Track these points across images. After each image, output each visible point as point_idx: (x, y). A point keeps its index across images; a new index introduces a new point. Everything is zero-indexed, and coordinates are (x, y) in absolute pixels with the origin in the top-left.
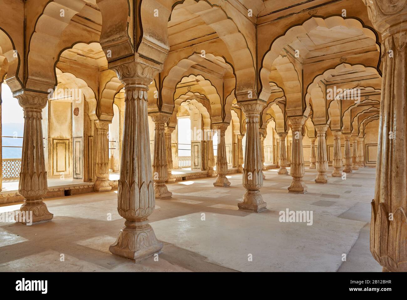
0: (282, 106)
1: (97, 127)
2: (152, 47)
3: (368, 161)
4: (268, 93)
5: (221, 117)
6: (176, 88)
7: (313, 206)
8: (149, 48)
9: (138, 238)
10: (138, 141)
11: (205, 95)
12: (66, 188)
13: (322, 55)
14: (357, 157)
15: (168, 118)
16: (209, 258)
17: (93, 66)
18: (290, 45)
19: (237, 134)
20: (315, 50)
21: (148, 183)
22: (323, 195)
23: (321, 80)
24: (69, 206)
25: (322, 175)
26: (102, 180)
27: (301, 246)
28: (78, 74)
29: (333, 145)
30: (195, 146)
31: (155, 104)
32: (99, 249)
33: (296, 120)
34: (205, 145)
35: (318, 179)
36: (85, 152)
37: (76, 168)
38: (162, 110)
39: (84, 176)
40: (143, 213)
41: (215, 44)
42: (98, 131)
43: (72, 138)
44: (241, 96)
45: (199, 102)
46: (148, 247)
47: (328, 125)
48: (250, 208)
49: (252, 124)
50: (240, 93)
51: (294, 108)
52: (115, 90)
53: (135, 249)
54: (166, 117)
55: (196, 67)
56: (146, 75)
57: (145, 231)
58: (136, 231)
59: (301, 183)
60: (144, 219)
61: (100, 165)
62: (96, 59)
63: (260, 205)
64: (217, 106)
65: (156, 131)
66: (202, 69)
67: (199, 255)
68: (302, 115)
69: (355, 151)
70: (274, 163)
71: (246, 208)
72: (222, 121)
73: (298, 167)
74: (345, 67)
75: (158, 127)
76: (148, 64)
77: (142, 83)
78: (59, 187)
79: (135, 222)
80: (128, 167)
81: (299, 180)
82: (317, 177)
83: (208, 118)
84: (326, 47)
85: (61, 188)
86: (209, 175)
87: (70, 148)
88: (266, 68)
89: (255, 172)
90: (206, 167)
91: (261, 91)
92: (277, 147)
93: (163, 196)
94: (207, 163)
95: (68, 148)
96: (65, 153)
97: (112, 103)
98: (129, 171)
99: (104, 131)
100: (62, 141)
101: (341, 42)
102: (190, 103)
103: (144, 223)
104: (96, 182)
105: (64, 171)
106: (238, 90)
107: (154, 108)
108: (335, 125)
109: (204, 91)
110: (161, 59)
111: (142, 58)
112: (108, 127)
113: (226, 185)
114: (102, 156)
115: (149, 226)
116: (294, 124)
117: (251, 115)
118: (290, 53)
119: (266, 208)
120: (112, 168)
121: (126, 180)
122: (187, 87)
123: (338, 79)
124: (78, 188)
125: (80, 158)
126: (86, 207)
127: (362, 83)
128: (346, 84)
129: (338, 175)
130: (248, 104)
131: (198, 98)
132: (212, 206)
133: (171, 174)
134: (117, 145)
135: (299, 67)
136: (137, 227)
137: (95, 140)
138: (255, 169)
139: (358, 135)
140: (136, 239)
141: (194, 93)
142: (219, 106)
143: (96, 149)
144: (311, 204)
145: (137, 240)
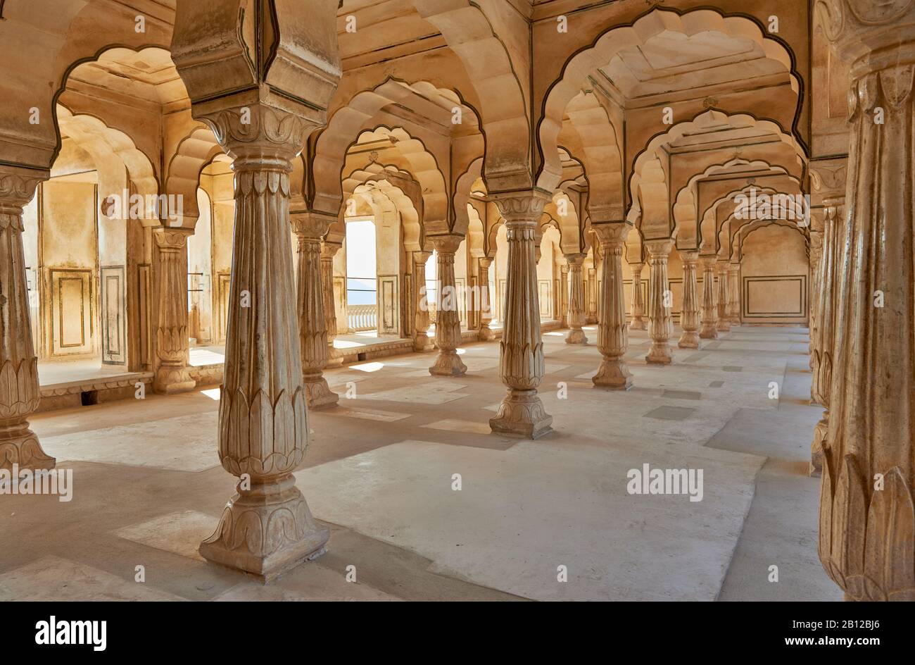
0: (576, 196)
1: (160, 242)
2: (301, 69)
3: (748, 313)
4: (556, 174)
5: (445, 220)
6: (346, 154)
7: (649, 419)
8: (295, 73)
9: (271, 522)
10: (268, 293)
11: (408, 172)
12: (84, 386)
13: (666, 91)
14: (726, 306)
15: (328, 224)
16: (438, 562)
17: (149, 100)
18: (602, 68)
19: (478, 256)
20: (652, 79)
21: (293, 393)
22: (667, 393)
23: (662, 146)
24: (94, 432)
25: (659, 346)
26: (172, 366)
27: (637, 523)
28: (111, 118)
29: (681, 279)
30: (386, 284)
31: (299, 193)
32: (174, 547)
33: (611, 231)
34: (409, 280)
35: (653, 355)
36: (132, 301)
37: (108, 340)
38: (315, 208)
39: (130, 357)
40: (282, 464)
41: (436, 60)
42: (160, 252)
43: (97, 266)
44: (497, 180)
45: (394, 186)
46: (294, 542)
47: (673, 239)
48: (516, 430)
49: (521, 243)
50: (495, 173)
51: (605, 204)
52: (202, 158)
53: (264, 551)
54: (323, 223)
55: (390, 108)
56: (287, 135)
57: (286, 505)
58: (265, 505)
59: (620, 367)
60: (285, 476)
61: (167, 332)
62: (154, 84)
63: (538, 421)
64: (436, 197)
65: (300, 255)
66: (405, 115)
67: (413, 553)
68: (623, 221)
69: (722, 291)
70: (555, 318)
71: (508, 429)
72: (447, 232)
73: (614, 331)
74: (714, 118)
75: (306, 246)
76: (291, 109)
77: (276, 155)
78: (67, 387)
79: (262, 484)
80: (245, 355)
81: (616, 361)
82: (650, 351)
83: (414, 221)
84: (675, 75)
85: (74, 387)
86: (419, 347)
87: (94, 291)
88: (551, 118)
89: (527, 348)
90: (410, 330)
91: (542, 170)
92: (562, 282)
93: (317, 402)
94: (413, 321)
95: (88, 289)
96: (80, 301)
97: (195, 187)
98: (246, 366)
99: (176, 253)
100: (73, 275)
101: (708, 64)
102: (374, 188)
103: (283, 487)
104: (158, 371)
105: (78, 345)
106: (491, 167)
107: (296, 202)
108: (686, 238)
109: (408, 163)
110: (322, 98)
111: (276, 96)
112: (187, 243)
113: (458, 372)
114: (171, 312)
115: (295, 492)
116: (606, 239)
117: (519, 223)
118: (600, 86)
119: (551, 428)
120: (195, 336)
121: (240, 386)
122: (369, 153)
123: (695, 141)
124: (114, 385)
125: (118, 315)
126: (135, 433)
127: (745, 151)
128: (711, 154)
129: (692, 345)
130: (513, 198)
131: (393, 176)
132: (431, 426)
133: (332, 347)
134: (206, 282)
135: (617, 116)
136: (268, 498)
137: (154, 273)
138: (528, 344)
139: (730, 257)
140: (265, 526)
141: (384, 167)
142: (442, 197)
143: (157, 294)
144: (644, 416)
145: (267, 528)
